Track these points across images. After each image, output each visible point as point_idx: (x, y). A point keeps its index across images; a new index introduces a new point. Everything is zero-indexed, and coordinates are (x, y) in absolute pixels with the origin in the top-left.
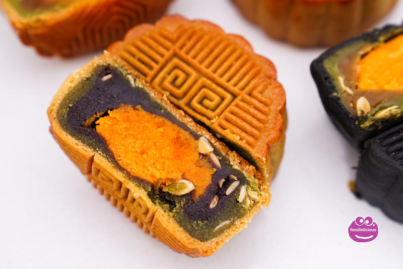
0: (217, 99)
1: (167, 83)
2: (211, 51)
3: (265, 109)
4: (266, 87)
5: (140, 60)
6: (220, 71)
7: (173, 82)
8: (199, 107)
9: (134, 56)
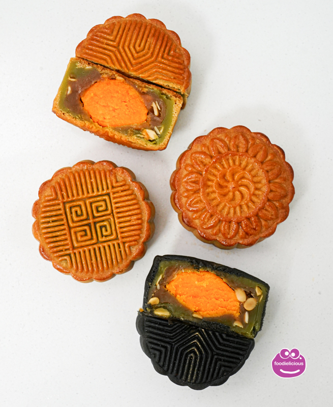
0: (103, 203)
1: (75, 219)
2: (76, 185)
3: (126, 187)
4: (116, 177)
5: (53, 221)
6: (90, 191)
7: (77, 215)
8: (100, 214)
9: (49, 222)
